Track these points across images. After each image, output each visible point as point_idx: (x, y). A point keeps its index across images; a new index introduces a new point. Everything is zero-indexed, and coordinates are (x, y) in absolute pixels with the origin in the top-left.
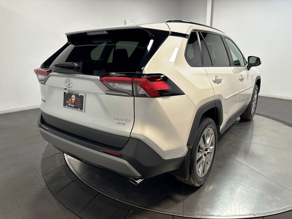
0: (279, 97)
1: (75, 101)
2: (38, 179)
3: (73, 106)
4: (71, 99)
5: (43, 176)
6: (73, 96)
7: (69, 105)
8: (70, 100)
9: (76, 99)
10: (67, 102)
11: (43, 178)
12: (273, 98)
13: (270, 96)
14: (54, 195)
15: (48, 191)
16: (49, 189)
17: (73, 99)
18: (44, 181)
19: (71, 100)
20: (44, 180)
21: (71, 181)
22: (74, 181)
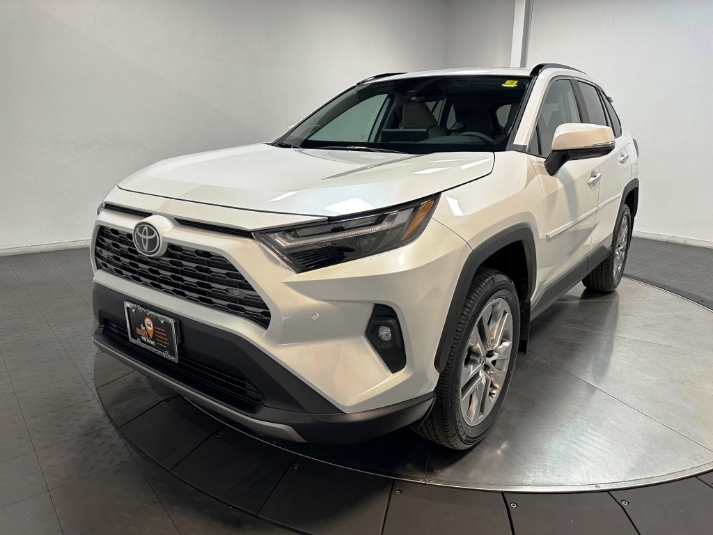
0: (681, 241)
2: (85, 395)
5: (97, 389)
11: (95, 392)
12: (667, 243)
13: (660, 238)
14: (118, 428)
15: (106, 420)
16: (108, 415)
18: (98, 399)
20: (97, 396)
21: (160, 399)
22: (167, 400)
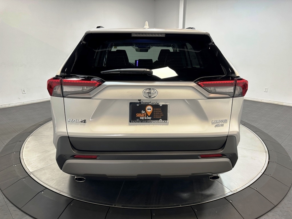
1: (153, 112)
3: (149, 118)
6: (149, 107)
7: (142, 118)
8: (144, 112)
10: (138, 116)
17: (149, 111)
19: (146, 112)
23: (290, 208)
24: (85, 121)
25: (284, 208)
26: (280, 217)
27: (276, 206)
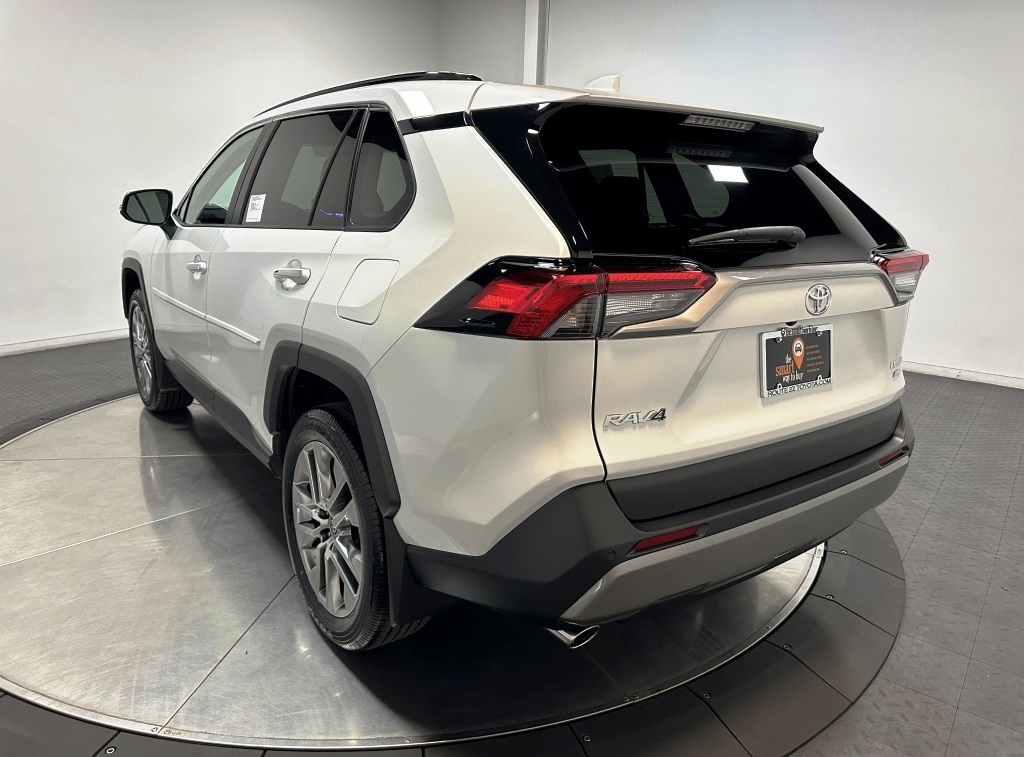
1: (805, 356)
3: (799, 376)
4: (791, 355)
6: (798, 343)
7: (786, 379)
8: (788, 360)
9: (806, 351)
10: (779, 373)
17: (799, 354)
19: (793, 359)
23: (897, 706)
24: (660, 416)
25: (878, 709)
26: (870, 739)
27: (853, 704)
